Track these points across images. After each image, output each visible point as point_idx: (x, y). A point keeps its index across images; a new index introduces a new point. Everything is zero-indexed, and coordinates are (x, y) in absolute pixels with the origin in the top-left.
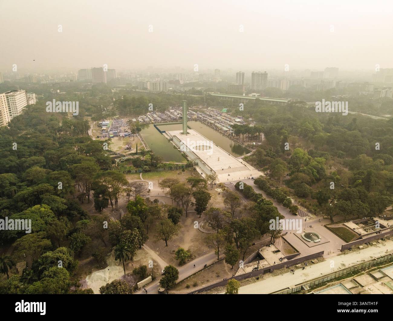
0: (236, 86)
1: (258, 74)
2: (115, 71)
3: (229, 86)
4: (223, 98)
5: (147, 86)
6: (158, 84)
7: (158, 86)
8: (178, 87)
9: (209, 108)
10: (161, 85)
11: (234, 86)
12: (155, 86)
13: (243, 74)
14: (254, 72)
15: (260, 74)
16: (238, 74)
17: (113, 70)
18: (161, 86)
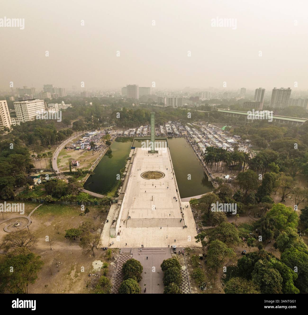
0: (252, 103)
1: (280, 91)
2: (150, 89)
3: (244, 103)
4: (230, 115)
5: (164, 101)
6: (174, 99)
7: (174, 102)
8: (196, 103)
9: (209, 124)
10: (177, 100)
11: (251, 103)
12: (170, 102)
13: (263, 91)
14: (275, 89)
15: (282, 90)
16: (258, 91)
17: (149, 88)
18: (177, 102)
